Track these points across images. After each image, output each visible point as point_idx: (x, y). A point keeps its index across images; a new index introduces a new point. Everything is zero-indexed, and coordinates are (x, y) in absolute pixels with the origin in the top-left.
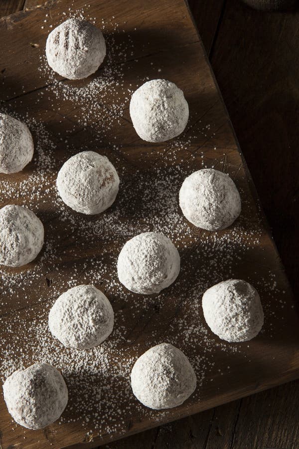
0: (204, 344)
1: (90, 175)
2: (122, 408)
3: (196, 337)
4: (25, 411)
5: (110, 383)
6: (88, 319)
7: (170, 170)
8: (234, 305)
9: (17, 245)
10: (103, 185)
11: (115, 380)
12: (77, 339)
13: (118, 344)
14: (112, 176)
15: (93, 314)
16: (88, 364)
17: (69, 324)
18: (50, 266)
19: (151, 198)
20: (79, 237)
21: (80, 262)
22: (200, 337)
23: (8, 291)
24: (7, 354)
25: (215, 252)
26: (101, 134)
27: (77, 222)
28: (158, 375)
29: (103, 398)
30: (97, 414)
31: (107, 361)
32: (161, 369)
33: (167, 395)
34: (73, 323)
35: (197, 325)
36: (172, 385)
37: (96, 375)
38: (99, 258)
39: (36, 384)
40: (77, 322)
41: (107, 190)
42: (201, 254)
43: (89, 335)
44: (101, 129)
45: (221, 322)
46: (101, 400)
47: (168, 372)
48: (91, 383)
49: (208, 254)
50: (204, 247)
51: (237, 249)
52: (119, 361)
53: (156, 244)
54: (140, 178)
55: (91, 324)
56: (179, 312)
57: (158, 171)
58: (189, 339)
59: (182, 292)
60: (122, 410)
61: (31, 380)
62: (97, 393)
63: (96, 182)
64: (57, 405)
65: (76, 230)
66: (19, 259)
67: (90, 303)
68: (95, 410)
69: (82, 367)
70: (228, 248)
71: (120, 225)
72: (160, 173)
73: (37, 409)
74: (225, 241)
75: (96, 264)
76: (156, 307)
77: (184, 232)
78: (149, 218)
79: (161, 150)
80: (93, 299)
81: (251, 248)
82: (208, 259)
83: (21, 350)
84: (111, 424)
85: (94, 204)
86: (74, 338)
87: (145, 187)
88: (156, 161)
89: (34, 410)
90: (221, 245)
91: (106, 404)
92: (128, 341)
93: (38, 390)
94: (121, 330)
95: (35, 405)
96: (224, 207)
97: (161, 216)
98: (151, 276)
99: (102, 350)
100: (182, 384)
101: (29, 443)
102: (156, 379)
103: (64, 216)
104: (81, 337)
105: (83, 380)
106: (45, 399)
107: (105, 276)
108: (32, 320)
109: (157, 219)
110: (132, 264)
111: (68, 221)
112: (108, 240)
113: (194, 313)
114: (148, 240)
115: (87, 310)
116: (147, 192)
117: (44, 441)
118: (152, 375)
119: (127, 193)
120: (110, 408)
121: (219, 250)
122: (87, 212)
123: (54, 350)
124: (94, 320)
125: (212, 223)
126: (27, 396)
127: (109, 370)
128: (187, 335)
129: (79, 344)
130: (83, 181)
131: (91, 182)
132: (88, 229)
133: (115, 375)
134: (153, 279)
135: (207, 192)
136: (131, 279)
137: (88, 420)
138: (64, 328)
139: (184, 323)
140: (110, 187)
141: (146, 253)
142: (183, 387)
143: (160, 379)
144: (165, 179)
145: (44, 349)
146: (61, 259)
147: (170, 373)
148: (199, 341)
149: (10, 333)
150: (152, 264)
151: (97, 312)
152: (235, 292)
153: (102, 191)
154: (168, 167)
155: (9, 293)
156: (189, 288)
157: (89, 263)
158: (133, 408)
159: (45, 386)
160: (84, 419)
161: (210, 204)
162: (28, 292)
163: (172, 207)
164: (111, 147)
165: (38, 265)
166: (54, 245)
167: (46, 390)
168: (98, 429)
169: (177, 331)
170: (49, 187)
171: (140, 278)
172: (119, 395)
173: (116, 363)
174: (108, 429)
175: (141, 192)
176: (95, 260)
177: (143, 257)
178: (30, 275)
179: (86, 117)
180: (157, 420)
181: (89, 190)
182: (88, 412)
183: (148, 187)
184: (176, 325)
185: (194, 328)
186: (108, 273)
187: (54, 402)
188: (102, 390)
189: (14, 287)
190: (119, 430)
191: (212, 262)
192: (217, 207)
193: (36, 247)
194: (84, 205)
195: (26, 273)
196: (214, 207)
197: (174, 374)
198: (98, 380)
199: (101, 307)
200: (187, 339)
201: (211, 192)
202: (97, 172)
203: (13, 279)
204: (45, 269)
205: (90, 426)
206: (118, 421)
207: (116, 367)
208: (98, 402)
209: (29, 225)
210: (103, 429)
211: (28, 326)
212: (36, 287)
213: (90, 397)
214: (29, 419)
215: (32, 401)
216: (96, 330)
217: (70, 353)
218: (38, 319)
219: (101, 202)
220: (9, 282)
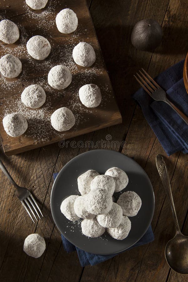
0: (80, 110)
1: (38, 42)
2: (48, 132)
3: (77, 107)
4: (10, 128)
5: (44, 123)
6: (35, 96)
7: (71, 46)
8: (90, 91)
9: (10, 68)
10: (44, 47)
11: (46, 122)
12: (31, 103)
13: (48, 109)
14: (47, 44)
15: (37, 94)
16: (36, 116)
17: (28, 97)
18: (24, 80)
19: (63, 56)
20: (35, 69)
21: (35, 78)
22: (79, 107)
23: (8, 88)
24: (7, 111)
25: (86, 76)
26: (46, 32)
27: (35, 64)
28: (60, 116)
29: (41, 128)
30: (39, 134)
31: (43, 115)
32: (61, 114)
33: (63, 124)
34: (29, 97)
35: (77, 103)
36: (65, 120)
37: (39, 120)
38: (42, 77)
39: (14, 119)
40: (31, 97)
41: (45, 49)
42: (81, 77)
43: (35, 102)
44: (46, 29)
45: (85, 98)
46: (41, 129)
47: (64, 116)
48: (37, 123)
49: (83, 77)
50: (82, 74)
51: (94, 75)
52: (48, 115)
53: (62, 68)
54: (59, 48)
55: (36, 97)
56: (71, 98)
57: (66, 46)
58: (74, 108)
59: (73, 90)
60: (48, 133)
61: (13, 117)
62: (39, 126)
63: (41, 45)
64: (23, 127)
65: (34, 67)
66: (11, 74)
67: (36, 90)
68: (38, 133)
69: (34, 117)
70: (90, 75)
71: (51, 65)
72: (67, 47)
73: (14, 128)
74: (90, 72)
75: (41, 79)
76: (63, 96)
77: (74, 68)
78: (62, 63)
79: (68, 38)
80: (37, 88)
81: (99, 75)
82: (83, 78)
83: (12, 110)
84: (44, 138)
85: (40, 54)
86: (30, 102)
87: (61, 52)
88: (66, 42)
89: (13, 128)
90: (88, 74)
91: (42, 130)
92: (52, 108)
93: (15, 121)
94: (49, 104)
95: (14, 126)
96: (88, 56)
97: (66, 62)
98: (59, 80)
99: (42, 111)
100: (69, 120)
101: (14, 144)
102: (59, 118)
103: (30, 61)
104: (32, 102)
105: (34, 122)
106: (18, 124)
107: (45, 84)
108: (16, 99)
109: (65, 63)
110: (53, 75)
111: (32, 63)
112: (46, 71)
113: (77, 98)
114: (59, 67)
115: (35, 92)
116: (61, 53)
117: (19, 143)
118: (58, 116)
119: (54, 53)
120: (44, 132)
121: (87, 76)
122: (38, 58)
123: (24, 110)
124: (37, 96)
125: (84, 63)
126: (11, 122)
127: (44, 118)
128: (74, 106)
129: (31, 105)
130: (36, 44)
131: (39, 45)
132: (39, 67)
133: (46, 120)
134: (60, 81)
135: (82, 50)
136: (52, 81)
137: (35, 136)
138: (26, 99)
139: (73, 102)
140: (46, 48)
141: (58, 71)
142: (69, 122)
143: (61, 118)
144: (68, 49)
145: (20, 110)
146: (28, 77)
147: (65, 116)
148: (78, 108)
149: (8, 104)
150: (60, 75)
151: (39, 93)
152: (90, 87)
153: (43, 49)
154: (70, 44)
155: (8, 89)
156: (75, 89)
157: (39, 79)
158: (52, 132)
159: (18, 120)
160: (34, 136)
161: (83, 54)
162: (15, 89)
163: (71, 59)
164: (49, 36)
165: (20, 79)
166: (26, 72)
167: (18, 121)
168: (39, 140)
169: (70, 105)
170: (25, 50)
171: (55, 81)
172: (47, 128)
173: (47, 116)
174: (43, 140)
175: (59, 53)
176: (41, 78)
177: (57, 72)
178: (16, 82)
179: (40, 25)
180: (61, 137)
181: (38, 48)
182: (36, 133)
183: (62, 52)
184: (70, 103)
185: (77, 104)
186: (45, 83)
187: (21, 126)
188: (41, 126)
189: (10, 87)
190: (47, 140)
191: (84, 80)
192: (86, 55)
193: (18, 70)
194: (36, 55)
195: (15, 82)
196: (85, 55)
197: (66, 116)
198: (40, 122)
199: (40, 91)
200: (73, 108)
201: (83, 50)
202: (42, 41)
203: (10, 84)
204: (22, 81)
205: (36, 138)
206: (47, 137)
207: (46, 117)
208: (39, 130)
209: (15, 61)
210: (41, 139)
211: (15, 101)
212: (19, 87)
213: (36, 128)
214: (11, 131)
215: (13, 124)
216: (38, 100)
217: (30, 112)
218: (18, 99)
219: (43, 54)
220: (9, 85)
